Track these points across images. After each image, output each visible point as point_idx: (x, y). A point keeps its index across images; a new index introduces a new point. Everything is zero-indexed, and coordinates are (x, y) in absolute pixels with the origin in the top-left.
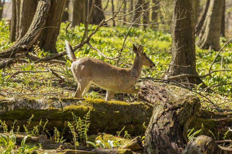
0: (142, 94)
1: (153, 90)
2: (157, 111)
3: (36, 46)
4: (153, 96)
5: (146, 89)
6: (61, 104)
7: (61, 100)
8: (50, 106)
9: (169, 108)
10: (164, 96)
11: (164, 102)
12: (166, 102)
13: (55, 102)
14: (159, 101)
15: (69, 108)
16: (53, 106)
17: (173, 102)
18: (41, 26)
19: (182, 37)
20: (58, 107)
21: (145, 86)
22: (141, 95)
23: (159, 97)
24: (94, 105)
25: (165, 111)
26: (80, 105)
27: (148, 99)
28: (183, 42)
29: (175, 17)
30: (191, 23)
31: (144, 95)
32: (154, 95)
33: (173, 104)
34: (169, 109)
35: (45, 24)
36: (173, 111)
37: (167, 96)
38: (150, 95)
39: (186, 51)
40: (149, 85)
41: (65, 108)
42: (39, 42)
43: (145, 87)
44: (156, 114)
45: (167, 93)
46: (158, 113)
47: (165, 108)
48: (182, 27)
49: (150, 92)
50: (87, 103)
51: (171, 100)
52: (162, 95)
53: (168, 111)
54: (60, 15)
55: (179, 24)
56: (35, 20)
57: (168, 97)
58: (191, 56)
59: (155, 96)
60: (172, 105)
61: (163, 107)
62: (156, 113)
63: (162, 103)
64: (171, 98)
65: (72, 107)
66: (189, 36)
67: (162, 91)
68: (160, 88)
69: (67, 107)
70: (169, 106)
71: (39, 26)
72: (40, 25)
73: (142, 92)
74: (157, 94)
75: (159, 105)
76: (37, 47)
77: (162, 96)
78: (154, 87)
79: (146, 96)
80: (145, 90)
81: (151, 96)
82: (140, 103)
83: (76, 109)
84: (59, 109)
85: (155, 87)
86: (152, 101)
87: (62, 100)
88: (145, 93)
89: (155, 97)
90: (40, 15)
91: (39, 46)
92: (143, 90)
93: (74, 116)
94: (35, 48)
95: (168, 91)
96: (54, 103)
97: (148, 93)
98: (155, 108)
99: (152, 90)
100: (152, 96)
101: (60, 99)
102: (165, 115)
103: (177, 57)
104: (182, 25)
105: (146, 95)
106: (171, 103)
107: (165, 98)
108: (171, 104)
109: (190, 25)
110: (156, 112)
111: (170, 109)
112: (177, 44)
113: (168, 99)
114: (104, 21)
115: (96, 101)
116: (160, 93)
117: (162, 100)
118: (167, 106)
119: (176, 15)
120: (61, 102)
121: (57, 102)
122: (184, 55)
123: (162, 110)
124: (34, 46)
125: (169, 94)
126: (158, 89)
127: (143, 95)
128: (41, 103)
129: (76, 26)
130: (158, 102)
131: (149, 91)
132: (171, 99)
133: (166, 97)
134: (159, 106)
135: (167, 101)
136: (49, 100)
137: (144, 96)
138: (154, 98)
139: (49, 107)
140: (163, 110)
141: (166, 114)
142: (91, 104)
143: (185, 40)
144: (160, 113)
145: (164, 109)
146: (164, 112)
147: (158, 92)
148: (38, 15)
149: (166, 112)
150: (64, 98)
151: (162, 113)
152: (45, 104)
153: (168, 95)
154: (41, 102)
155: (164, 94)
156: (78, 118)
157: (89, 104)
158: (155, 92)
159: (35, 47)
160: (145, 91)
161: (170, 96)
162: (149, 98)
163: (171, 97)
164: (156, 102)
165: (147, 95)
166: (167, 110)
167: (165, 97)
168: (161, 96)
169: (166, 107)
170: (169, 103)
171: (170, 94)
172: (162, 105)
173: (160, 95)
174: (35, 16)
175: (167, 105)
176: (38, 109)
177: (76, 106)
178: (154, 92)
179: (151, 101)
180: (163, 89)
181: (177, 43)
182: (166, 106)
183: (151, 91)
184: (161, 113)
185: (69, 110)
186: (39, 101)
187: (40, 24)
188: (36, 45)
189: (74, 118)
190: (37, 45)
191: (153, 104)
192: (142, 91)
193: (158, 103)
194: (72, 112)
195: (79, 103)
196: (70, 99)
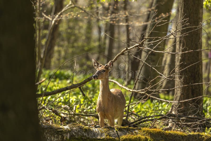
6: (117, 134)
13: (111, 131)
15: (126, 138)
16: (110, 136)
19: (188, 72)
24: (151, 135)
28: (190, 77)
29: (180, 47)
30: (198, 56)
39: (192, 88)
41: (122, 138)
48: (188, 60)
50: (144, 132)
55: (185, 57)
58: (198, 94)
65: (129, 136)
66: (196, 70)
69: (124, 137)
84: (116, 138)
96: (110, 133)
101: (116, 129)
103: (182, 96)
104: (189, 57)
109: (197, 58)
112: (182, 80)
114: (127, 49)
119: (181, 45)
120: (117, 132)
121: (113, 132)
122: (190, 93)
128: (96, 132)
136: (105, 130)
139: (106, 136)
143: (192, 75)
152: (101, 133)
157: (146, 133)
176: (94, 138)
177: (133, 136)
181: (183, 78)
186: (94, 130)
195: (136, 133)
196: (126, 128)
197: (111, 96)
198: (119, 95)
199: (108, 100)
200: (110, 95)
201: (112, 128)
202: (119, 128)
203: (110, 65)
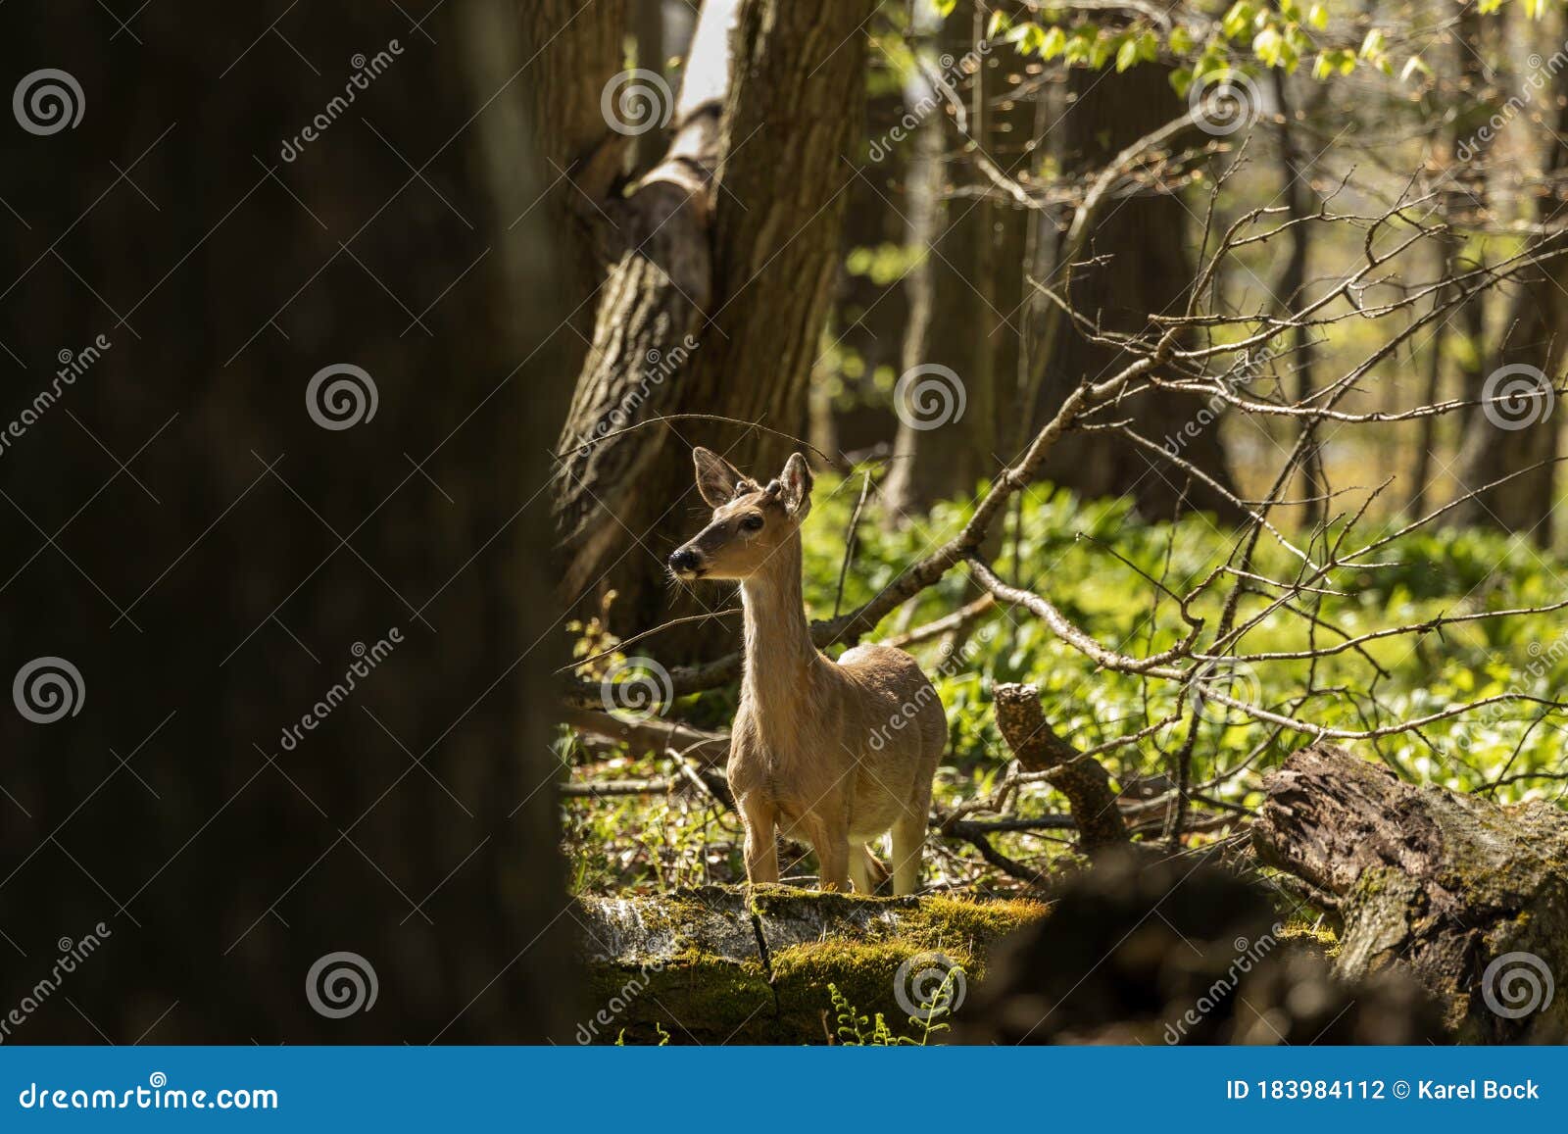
0: (1278, 829)
1: (1343, 801)
2: (1366, 936)
3: (591, 630)
4: (1341, 842)
5: (1303, 797)
6: (758, 931)
7: (760, 907)
8: (685, 946)
9: (1443, 916)
10: (1410, 843)
11: (1411, 876)
12: (1424, 879)
13: (716, 918)
14: (1381, 869)
15: (813, 959)
16: (703, 945)
17: (1467, 878)
18: (629, 466)
20: (737, 953)
21: (1298, 780)
22: (1269, 840)
23: (1383, 847)
24: (979, 940)
25: (1417, 934)
26: (883, 938)
27: (1315, 861)
31: (1287, 833)
32: (1353, 835)
33: (1466, 890)
34: (1443, 922)
35: (662, 452)
36: (1468, 930)
37: (1433, 838)
38: (1328, 837)
40: (1322, 771)
41: (784, 956)
42: (612, 594)
43: (1297, 787)
44: (1357, 951)
45: (1436, 822)
46: (1372, 945)
47: (1414, 911)
49: (1327, 817)
50: (933, 924)
51: (1458, 864)
52: (1399, 835)
53: (1431, 935)
54: (783, 376)
56: (583, 415)
57: (1441, 849)
59: (1354, 841)
60: (1460, 895)
61: (1404, 908)
62: (1361, 944)
63: (1395, 882)
64: (1456, 853)
65: (828, 950)
67: (1402, 811)
68: (1389, 788)
69: (797, 954)
70: (1441, 902)
71: (613, 465)
72: (625, 459)
73: (1276, 817)
74: (1370, 829)
75: (1377, 893)
76: (596, 640)
77: (1399, 841)
78: (1353, 786)
79: (1299, 842)
80: (1297, 804)
81: (1332, 845)
82: (1299, 932)
83: (857, 962)
84: (743, 964)
85: (1361, 784)
86: (1334, 874)
87: (766, 904)
88: (1296, 826)
89: (1357, 847)
90: (623, 372)
91: (613, 631)
92: (1282, 803)
93: (843, 1010)
94: (582, 647)
95: (1440, 812)
96: (708, 926)
97: (1315, 825)
98: (1355, 919)
99: (1338, 806)
100: (1338, 840)
101: (750, 901)
102: (1413, 956)
105: (1300, 836)
106: (1458, 881)
107: (1417, 855)
108: (1454, 886)
110: (1356, 940)
111: (1449, 918)
113: (1434, 860)
114: (1089, 390)
115: (993, 916)
116: (1390, 825)
117: (1400, 866)
118: (1428, 902)
120: (755, 920)
121: (732, 920)
123: (1394, 924)
124: (575, 626)
125: (1447, 826)
126: (1381, 797)
127: (1281, 836)
128: (619, 924)
129: (940, 511)
130: (1372, 879)
131: (1319, 808)
132: (1457, 858)
133: (1424, 848)
134: (1380, 901)
135: (1430, 869)
136: (679, 907)
137: (1287, 844)
138: (1350, 851)
139: (677, 948)
140: (1403, 924)
141: (1418, 951)
142: (958, 933)
144: (1383, 946)
145: (1409, 918)
146: (1410, 937)
147: (1374, 817)
148: (604, 372)
149: (1422, 937)
150: (775, 893)
151: (1396, 941)
152: (649, 929)
153: (1439, 833)
154: (623, 915)
155: (1416, 825)
156: (872, 1025)
157: (946, 933)
158: (1360, 814)
159: (581, 634)
160: (1297, 813)
161: (1449, 838)
162: (1321, 854)
163: (1457, 845)
164: (1360, 875)
165: (1305, 835)
166: (1427, 927)
167: (1417, 849)
168: (1392, 843)
169: (1419, 905)
170: (1439, 883)
171: (1455, 830)
172: (1395, 893)
173: (1390, 833)
174: (583, 380)
175: (1426, 895)
176: (599, 961)
177: (857, 947)
178: (1353, 817)
179: (1330, 873)
180: (1408, 795)
182: (1421, 899)
183: (1334, 811)
184: (1388, 944)
185: (810, 969)
186: (608, 910)
187: (626, 449)
188: (586, 622)
189: (846, 1022)
190: (595, 622)
191: (1341, 890)
192: (1274, 810)
193: (1374, 886)
194: (831, 986)
195: (881, 927)
196: (822, 897)
197: (820, 688)
198: (889, 684)
199: (802, 709)
200: (812, 681)
201: (728, 899)
202: (769, 897)
203: (793, 484)
